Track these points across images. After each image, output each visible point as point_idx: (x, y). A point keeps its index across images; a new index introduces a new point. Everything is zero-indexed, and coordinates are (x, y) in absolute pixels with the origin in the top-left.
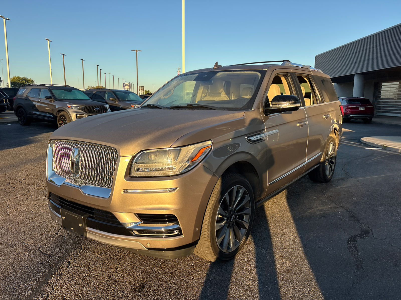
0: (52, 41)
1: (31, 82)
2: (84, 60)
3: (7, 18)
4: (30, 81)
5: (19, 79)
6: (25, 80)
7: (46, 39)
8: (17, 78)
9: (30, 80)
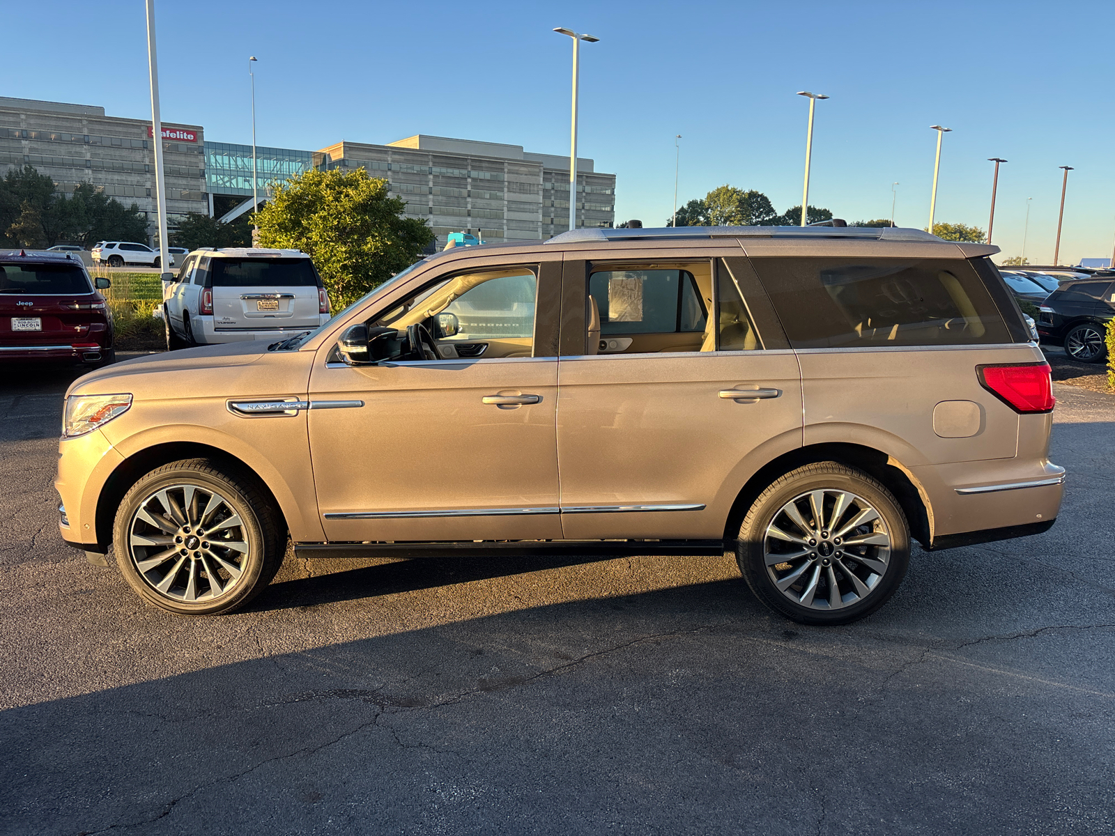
0: (951, 129)
1: (976, 236)
2: (1070, 169)
3: (820, 96)
4: (974, 234)
5: (945, 232)
6: (961, 233)
7: (933, 128)
8: (942, 229)
9: (975, 232)
